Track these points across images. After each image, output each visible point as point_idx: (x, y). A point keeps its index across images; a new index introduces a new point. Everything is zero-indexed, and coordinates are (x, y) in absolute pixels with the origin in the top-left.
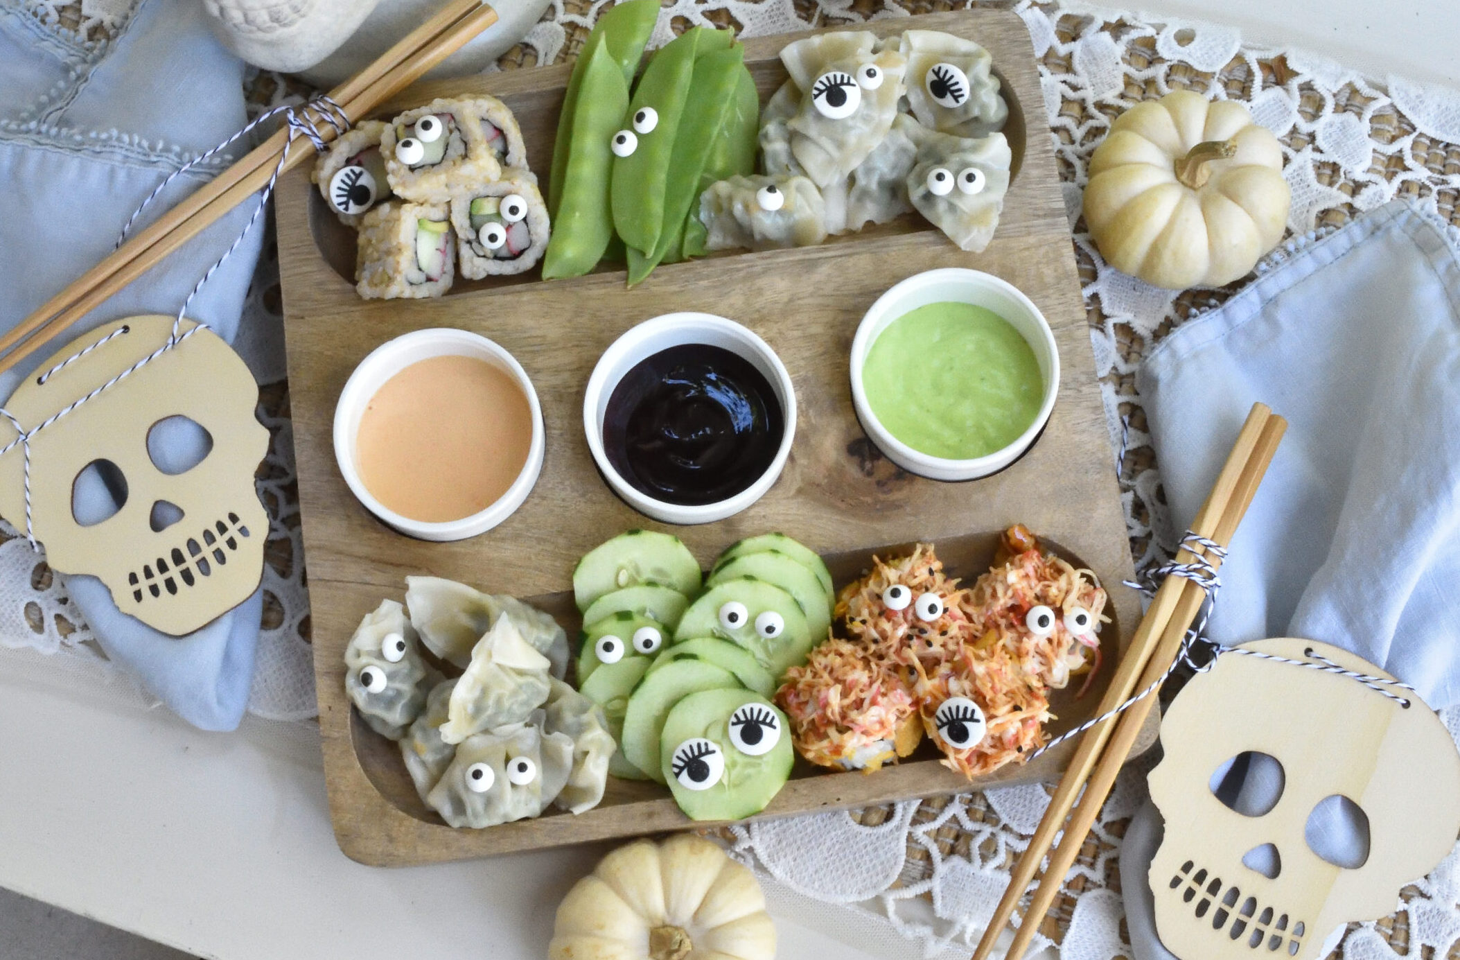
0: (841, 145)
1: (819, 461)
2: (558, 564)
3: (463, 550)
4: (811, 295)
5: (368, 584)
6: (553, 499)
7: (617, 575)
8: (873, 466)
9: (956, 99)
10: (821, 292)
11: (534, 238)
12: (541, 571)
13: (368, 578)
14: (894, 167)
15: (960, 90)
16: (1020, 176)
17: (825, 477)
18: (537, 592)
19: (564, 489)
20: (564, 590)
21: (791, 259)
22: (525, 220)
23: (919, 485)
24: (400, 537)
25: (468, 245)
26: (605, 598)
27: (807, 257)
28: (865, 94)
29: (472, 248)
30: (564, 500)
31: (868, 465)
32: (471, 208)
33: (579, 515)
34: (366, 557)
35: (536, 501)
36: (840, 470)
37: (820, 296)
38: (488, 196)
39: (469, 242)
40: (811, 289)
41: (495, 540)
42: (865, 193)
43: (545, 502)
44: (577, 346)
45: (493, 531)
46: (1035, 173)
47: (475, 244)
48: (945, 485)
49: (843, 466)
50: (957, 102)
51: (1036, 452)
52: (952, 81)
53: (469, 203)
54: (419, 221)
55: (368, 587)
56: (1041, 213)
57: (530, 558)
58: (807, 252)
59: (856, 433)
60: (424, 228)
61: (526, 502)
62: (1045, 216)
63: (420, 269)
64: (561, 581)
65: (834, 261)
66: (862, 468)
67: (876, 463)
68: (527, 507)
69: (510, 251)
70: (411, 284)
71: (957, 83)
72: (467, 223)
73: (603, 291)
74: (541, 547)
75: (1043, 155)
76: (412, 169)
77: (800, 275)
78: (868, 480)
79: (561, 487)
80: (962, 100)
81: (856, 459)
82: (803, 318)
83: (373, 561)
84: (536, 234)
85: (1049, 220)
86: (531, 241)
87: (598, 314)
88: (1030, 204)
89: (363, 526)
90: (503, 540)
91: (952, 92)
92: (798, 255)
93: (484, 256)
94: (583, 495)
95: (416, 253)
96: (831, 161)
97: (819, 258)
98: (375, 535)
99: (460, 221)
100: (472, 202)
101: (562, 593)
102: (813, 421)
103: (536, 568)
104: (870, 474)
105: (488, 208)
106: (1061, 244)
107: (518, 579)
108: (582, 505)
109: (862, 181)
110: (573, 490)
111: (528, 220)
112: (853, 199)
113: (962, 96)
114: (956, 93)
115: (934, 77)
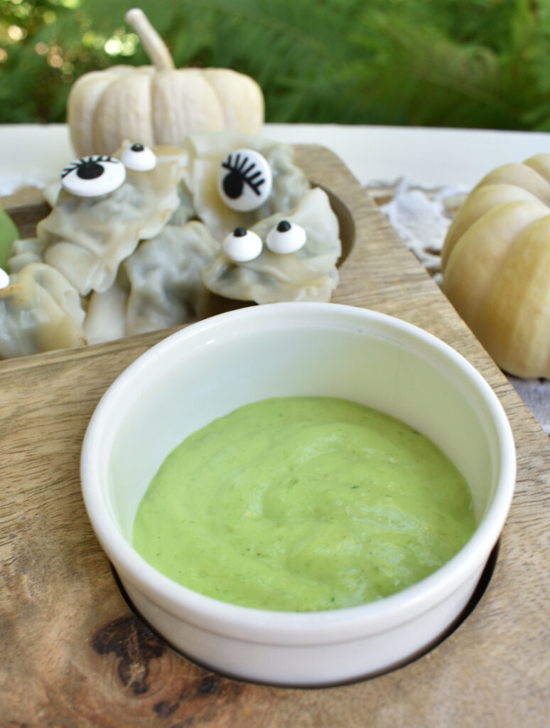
0: (104, 238)
1: (29, 672)
4: (50, 405)
8: (147, 672)
9: (256, 188)
10: (67, 399)
14: (184, 267)
15: (258, 174)
16: (355, 253)
17: (41, 706)
21: (27, 366)
23: (251, 703)
27: (51, 361)
28: (132, 176)
31: (137, 671)
36: (74, 687)
37: (64, 404)
40: (50, 397)
42: (147, 301)
46: (373, 247)
48: (313, 696)
49: (83, 679)
51: (495, 600)
52: (247, 165)
56: (396, 279)
58: (53, 356)
59: (114, 607)
62: (401, 281)
65: (90, 362)
66: (123, 678)
67: (154, 664)
71: (253, 166)
75: (380, 232)
77: (35, 383)
78: (136, 703)
80: (266, 189)
81: (112, 660)
82: (33, 435)
85: (407, 285)
88: (376, 273)
91: (249, 181)
92: (38, 361)
96: (92, 258)
97: (69, 361)
102: (28, 595)
104: (140, 689)
106: (435, 306)
109: (138, 281)
112: (132, 312)
113: (262, 182)
114: (255, 181)
115: (226, 172)
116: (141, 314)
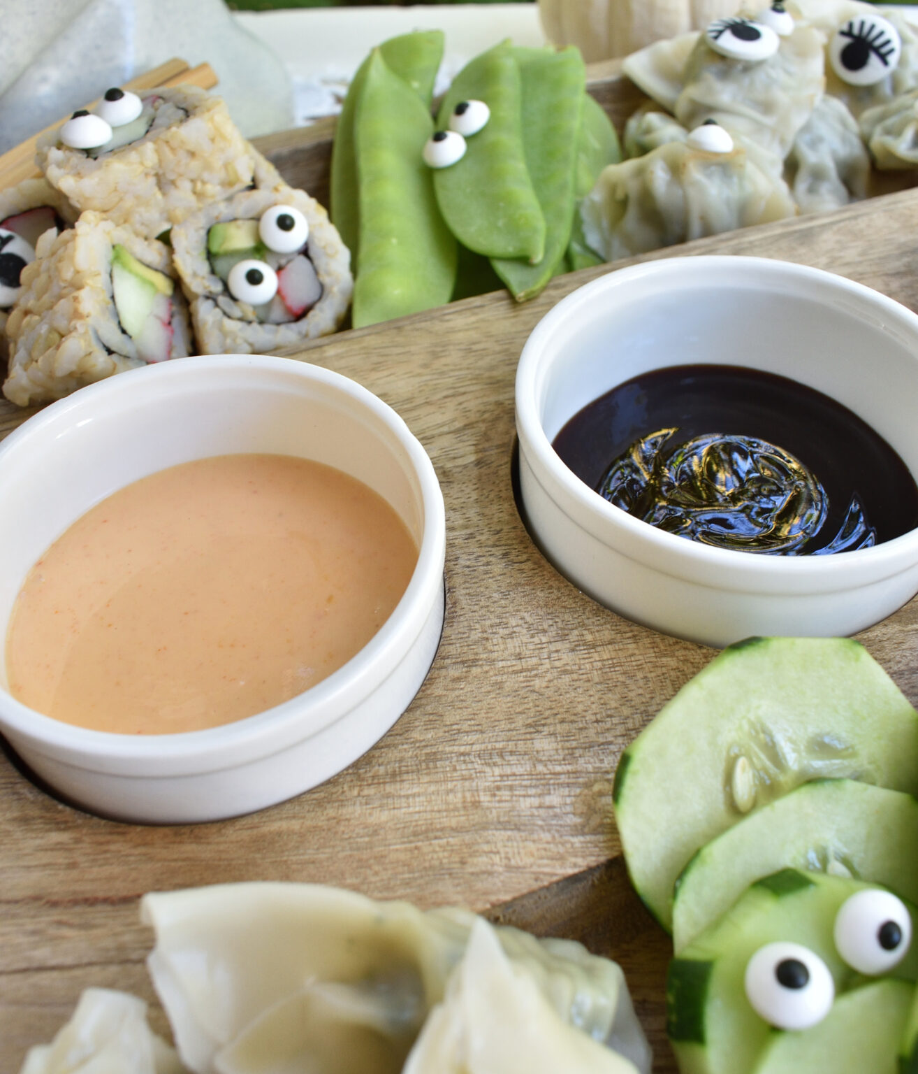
2: (554, 799)
3: (295, 825)
5: (41, 969)
6: (492, 662)
7: (729, 779)
9: (883, 58)
11: (326, 280)
12: (517, 828)
13: (43, 954)
15: (888, 42)
18: (524, 884)
19: (511, 635)
20: (592, 861)
22: (305, 252)
24: (123, 828)
25: (210, 303)
26: (716, 851)
28: (784, 41)
29: (217, 305)
30: (519, 657)
32: (208, 241)
33: (566, 679)
34: (36, 898)
35: (454, 672)
38: (235, 219)
39: (210, 297)
41: (377, 781)
43: (475, 671)
44: (453, 396)
45: (366, 760)
47: (222, 300)
50: (886, 63)
52: (875, 33)
53: (203, 233)
54: (114, 247)
55: (44, 979)
57: (476, 804)
60: (124, 266)
61: (428, 682)
63: (124, 332)
64: (577, 841)
68: (437, 689)
69: (288, 310)
70: (110, 352)
71: (881, 33)
72: (204, 268)
73: (473, 319)
74: (497, 771)
76: (89, 153)
79: (502, 632)
80: (893, 59)
83: (54, 904)
84: (328, 273)
86: (322, 287)
87: (475, 347)
89: (24, 821)
90: (394, 776)
91: (877, 50)
93: (241, 319)
94: (563, 637)
95: (113, 297)
96: (761, 128)
98: (56, 837)
99: (192, 267)
100: (209, 232)
101: (591, 870)
103: (503, 825)
105: (240, 238)
107: (463, 863)
108: (567, 658)
110: (534, 631)
111: (312, 253)
113: (892, 51)
114: (884, 50)
115: (846, 41)
116: (812, 190)
